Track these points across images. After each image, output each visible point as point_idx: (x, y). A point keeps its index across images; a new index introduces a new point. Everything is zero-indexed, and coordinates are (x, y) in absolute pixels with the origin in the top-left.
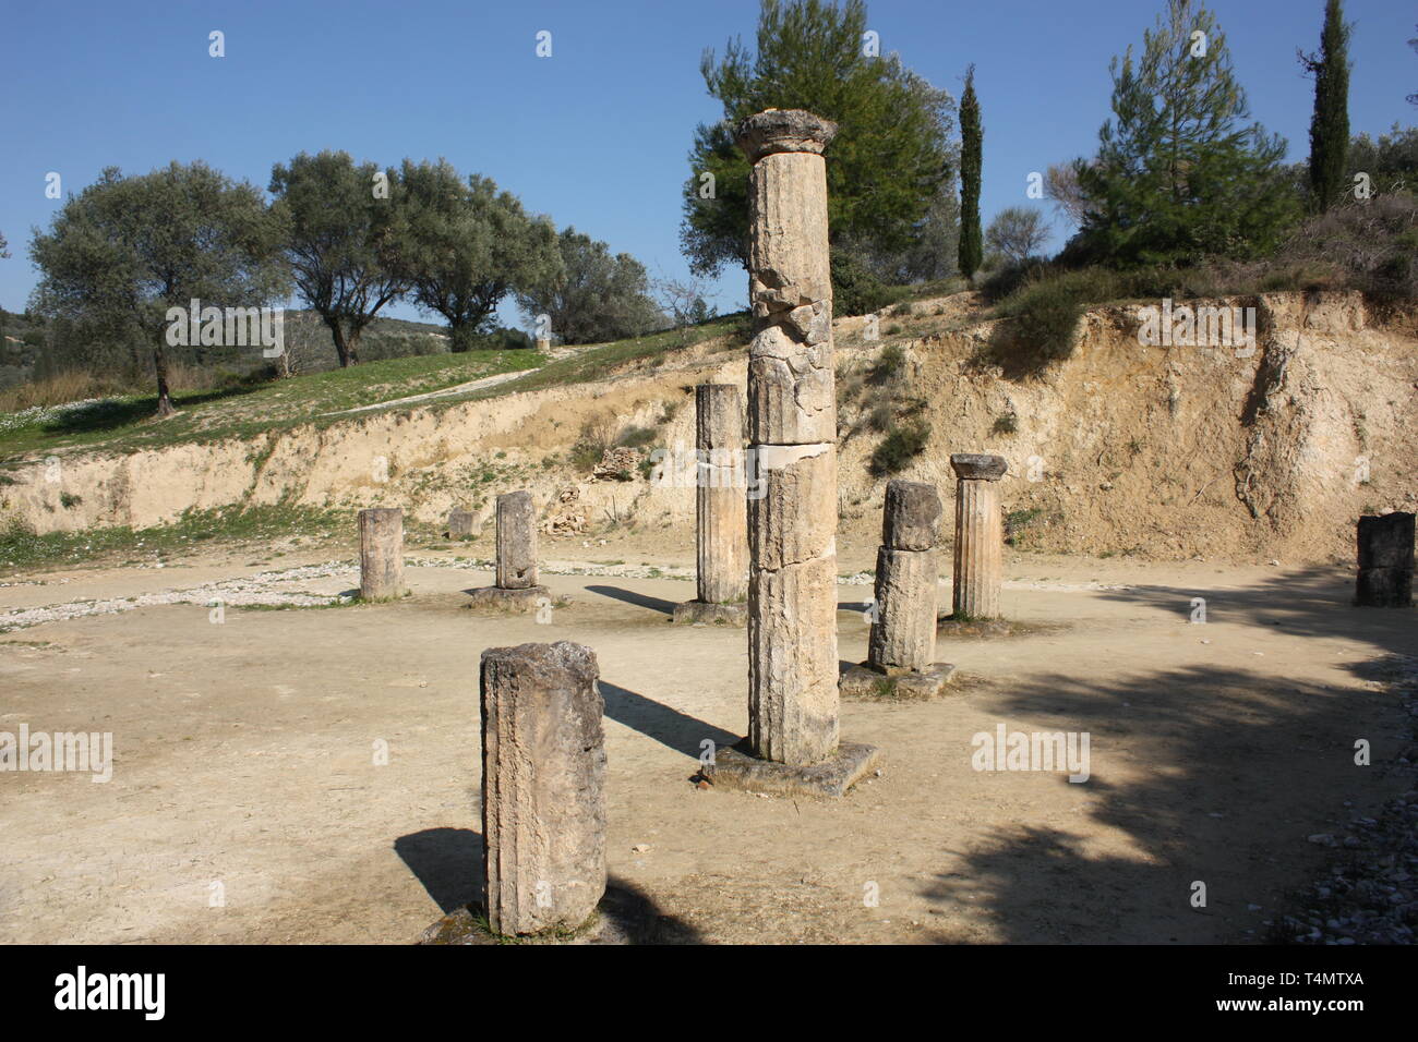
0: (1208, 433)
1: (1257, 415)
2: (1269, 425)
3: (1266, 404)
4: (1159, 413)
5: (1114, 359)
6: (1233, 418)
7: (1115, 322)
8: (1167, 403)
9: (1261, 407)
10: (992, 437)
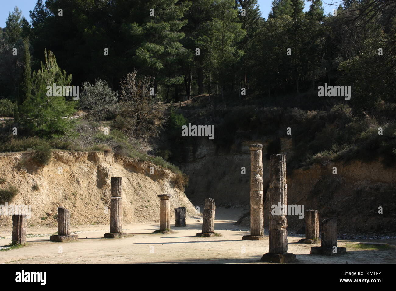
0: (91, 190)
1: (104, 186)
2: (108, 188)
3: (106, 182)
4: (76, 185)
5: (55, 168)
6: (96, 186)
7: (55, 156)
8: (77, 182)
9: (105, 183)
10: (33, 191)
